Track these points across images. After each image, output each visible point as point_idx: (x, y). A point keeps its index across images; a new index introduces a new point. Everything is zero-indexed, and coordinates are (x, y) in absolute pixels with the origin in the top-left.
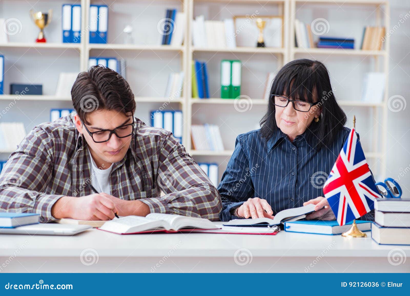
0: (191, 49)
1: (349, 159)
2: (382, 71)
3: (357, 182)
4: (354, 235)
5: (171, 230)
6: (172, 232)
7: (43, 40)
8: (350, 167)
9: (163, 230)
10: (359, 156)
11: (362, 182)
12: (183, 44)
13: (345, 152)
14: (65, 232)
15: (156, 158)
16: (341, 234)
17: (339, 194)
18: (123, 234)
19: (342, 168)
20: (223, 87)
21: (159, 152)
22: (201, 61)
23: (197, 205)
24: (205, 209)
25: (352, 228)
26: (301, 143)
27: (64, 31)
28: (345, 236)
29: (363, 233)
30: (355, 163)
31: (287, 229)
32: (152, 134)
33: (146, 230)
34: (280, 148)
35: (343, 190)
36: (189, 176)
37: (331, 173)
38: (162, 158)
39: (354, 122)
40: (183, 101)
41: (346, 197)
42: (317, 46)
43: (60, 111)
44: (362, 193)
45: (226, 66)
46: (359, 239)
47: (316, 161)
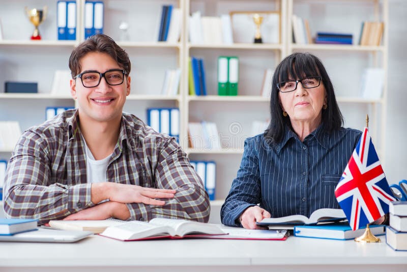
0: (188, 45)
1: (362, 160)
2: (380, 66)
3: (370, 184)
4: (368, 240)
5: (176, 236)
6: (177, 238)
7: (38, 38)
8: (363, 169)
9: (167, 235)
10: (373, 157)
11: (376, 184)
12: (179, 40)
13: (358, 152)
14: (65, 239)
15: (154, 159)
16: (354, 239)
17: (351, 198)
18: (126, 241)
19: (354, 169)
20: (220, 84)
21: (159, 153)
22: (198, 57)
23: (181, 203)
24: (191, 207)
25: (365, 233)
26: (311, 143)
27: (59, 29)
28: (358, 241)
29: (377, 238)
30: (368, 164)
31: (296, 234)
32: (154, 135)
33: (151, 236)
34: (290, 149)
35: (356, 193)
36: (179, 176)
37: (343, 175)
38: (160, 158)
39: (367, 121)
40: (180, 98)
41: (359, 200)
42: (315, 41)
43: (56, 109)
44: (375, 195)
45: (223, 62)
46: (373, 244)
47: (328, 161)
